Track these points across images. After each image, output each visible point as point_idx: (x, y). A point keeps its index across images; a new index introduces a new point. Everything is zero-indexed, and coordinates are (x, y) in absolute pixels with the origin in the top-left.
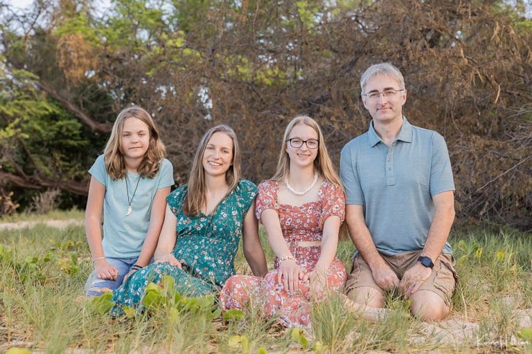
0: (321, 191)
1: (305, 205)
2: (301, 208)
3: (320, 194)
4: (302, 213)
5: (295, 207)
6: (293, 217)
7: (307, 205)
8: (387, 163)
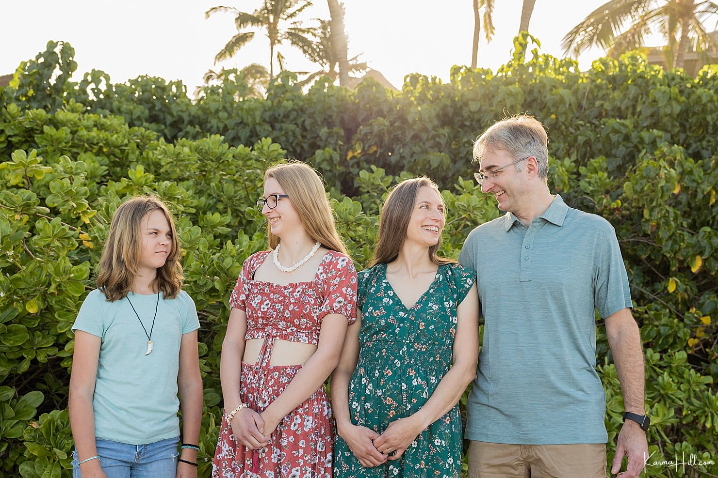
0: (321, 268)
1: (292, 285)
2: (285, 288)
3: (319, 273)
4: (286, 296)
5: (278, 286)
6: (272, 300)
7: (294, 286)
8: (523, 249)
